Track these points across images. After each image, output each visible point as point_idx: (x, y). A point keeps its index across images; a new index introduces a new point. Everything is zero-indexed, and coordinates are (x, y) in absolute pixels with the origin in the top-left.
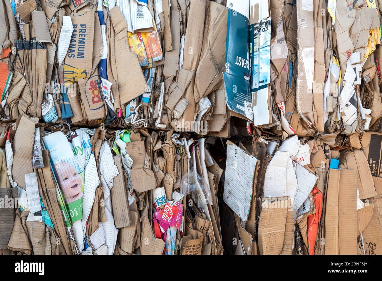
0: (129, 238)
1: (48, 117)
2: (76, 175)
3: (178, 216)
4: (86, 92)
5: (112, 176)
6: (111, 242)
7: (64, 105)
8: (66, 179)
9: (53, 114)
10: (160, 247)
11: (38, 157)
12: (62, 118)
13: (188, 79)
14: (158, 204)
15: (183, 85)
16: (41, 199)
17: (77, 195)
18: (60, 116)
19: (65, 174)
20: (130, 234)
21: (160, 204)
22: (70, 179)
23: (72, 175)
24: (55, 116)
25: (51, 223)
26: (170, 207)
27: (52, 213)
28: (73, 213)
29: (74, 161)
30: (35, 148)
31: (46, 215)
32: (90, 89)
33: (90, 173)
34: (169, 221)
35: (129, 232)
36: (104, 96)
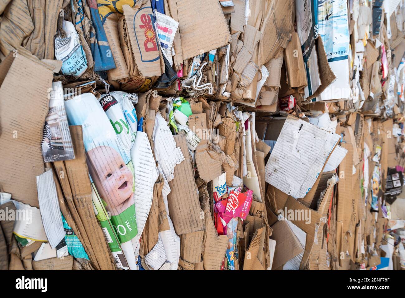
0: (195, 244)
1: (69, 63)
2: (124, 167)
3: (245, 205)
4: (136, 30)
5: (173, 164)
6: (174, 256)
7: (99, 46)
8: (109, 175)
9: (80, 60)
10: (224, 245)
11: (59, 139)
12: (96, 69)
13: (256, 39)
14: (220, 193)
15: (252, 46)
16: (64, 217)
17: (128, 199)
18: (91, 65)
19: (107, 166)
20: (196, 238)
21: (222, 193)
22: (115, 175)
23: (117, 168)
24: (83, 64)
25: (85, 252)
26: (236, 195)
27: (85, 235)
28: (125, 229)
29: (118, 144)
30: (49, 123)
31: (74, 242)
32: (141, 27)
33: (143, 162)
34: (234, 211)
35: (195, 237)
36: (160, 43)
